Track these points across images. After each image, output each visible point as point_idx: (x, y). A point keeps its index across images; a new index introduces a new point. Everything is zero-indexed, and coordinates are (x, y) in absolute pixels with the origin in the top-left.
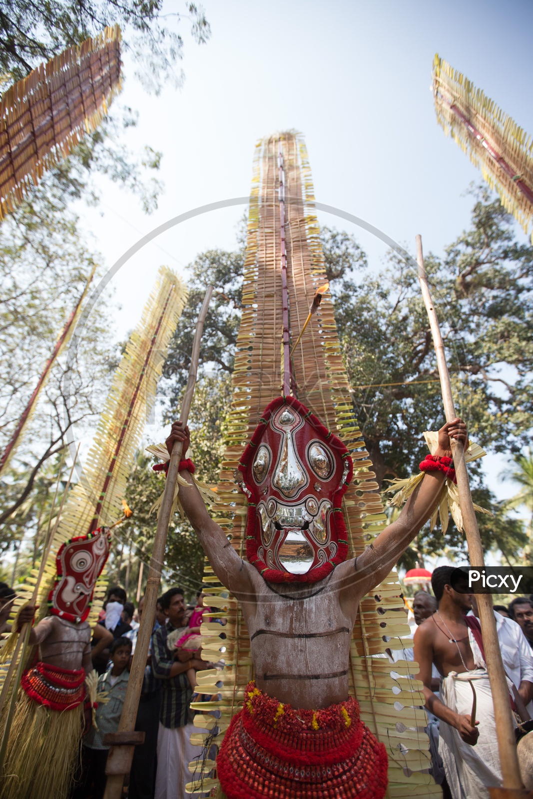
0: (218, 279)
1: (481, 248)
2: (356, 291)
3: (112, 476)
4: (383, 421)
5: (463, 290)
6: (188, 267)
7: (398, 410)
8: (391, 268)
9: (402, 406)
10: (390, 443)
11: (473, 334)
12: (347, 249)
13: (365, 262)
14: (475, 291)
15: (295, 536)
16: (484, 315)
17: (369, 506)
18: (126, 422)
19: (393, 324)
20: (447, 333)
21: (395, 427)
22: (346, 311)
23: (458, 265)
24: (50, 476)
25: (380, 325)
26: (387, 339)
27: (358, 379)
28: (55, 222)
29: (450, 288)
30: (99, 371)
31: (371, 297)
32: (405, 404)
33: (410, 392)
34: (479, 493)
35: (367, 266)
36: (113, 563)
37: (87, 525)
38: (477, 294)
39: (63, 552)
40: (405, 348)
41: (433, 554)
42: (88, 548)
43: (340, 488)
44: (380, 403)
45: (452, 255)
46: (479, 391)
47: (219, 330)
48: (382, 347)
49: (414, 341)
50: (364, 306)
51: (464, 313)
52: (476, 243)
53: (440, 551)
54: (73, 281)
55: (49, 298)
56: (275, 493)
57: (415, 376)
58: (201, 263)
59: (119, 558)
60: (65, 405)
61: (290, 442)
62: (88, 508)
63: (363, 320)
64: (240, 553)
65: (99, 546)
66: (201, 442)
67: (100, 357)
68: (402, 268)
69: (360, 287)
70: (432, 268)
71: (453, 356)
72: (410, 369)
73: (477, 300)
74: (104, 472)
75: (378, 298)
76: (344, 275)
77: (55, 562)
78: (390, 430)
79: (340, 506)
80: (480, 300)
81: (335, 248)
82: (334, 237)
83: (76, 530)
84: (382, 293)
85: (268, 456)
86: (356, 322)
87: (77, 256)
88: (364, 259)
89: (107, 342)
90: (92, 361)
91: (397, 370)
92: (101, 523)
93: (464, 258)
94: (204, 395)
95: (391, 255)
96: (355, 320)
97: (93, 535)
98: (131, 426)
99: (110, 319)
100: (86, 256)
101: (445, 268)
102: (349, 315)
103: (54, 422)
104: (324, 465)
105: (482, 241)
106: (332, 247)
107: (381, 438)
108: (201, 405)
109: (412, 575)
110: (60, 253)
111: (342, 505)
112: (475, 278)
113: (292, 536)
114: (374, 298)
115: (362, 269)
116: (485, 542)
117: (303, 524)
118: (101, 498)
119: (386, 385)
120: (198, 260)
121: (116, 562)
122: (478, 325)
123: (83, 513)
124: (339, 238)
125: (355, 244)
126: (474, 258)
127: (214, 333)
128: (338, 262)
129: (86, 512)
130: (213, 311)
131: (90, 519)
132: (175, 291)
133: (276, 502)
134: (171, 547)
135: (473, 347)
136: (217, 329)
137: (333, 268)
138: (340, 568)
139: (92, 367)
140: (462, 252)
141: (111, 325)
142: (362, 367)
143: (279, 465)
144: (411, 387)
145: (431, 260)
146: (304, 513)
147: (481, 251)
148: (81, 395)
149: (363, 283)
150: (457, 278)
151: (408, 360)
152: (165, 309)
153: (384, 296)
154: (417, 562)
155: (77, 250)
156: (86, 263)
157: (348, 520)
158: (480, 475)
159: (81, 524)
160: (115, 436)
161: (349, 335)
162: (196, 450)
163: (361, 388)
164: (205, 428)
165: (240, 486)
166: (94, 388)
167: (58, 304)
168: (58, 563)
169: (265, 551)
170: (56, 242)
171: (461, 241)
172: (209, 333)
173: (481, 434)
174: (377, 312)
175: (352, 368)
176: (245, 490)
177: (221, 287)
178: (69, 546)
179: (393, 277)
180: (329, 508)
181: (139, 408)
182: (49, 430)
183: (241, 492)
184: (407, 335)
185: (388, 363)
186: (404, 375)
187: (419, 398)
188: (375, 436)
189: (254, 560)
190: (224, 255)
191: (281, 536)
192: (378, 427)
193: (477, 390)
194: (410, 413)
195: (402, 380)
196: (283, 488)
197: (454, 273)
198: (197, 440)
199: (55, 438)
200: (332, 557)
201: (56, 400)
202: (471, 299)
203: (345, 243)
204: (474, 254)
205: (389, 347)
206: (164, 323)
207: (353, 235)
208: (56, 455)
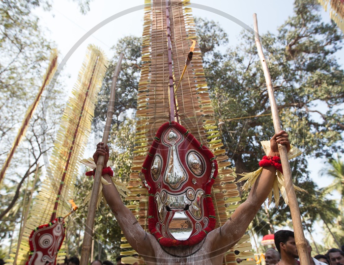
0: (132, 55)
1: (301, 27)
2: (222, 59)
3: (64, 184)
4: (243, 141)
5: (291, 55)
6: (112, 48)
7: (252, 133)
8: (244, 43)
9: (255, 131)
10: (249, 155)
11: (298, 83)
12: (215, 31)
13: (227, 40)
14: (298, 55)
15: (180, 215)
16: (305, 70)
17: (229, 192)
18: (72, 148)
19: (247, 79)
20: (281, 83)
21: (252, 144)
22: (216, 72)
23: (286, 39)
24: (30, 188)
25: (238, 79)
26: (243, 89)
27: (226, 115)
28: (23, 22)
29: (282, 54)
30: (58, 119)
31: (232, 62)
32: (257, 130)
33: (260, 122)
34: (307, 184)
35: (228, 42)
36: (74, 242)
37: (49, 217)
38: (299, 57)
39: (33, 236)
40: (255, 94)
41: (280, 225)
42: (50, 232)
43: (209, 181)
44: (241, 130)
45: (282, 32)
46: (303, 119)
47: (135, 88)
48: (240, 94)
49: (261, 89)
50: (228, 68)
51: (292, 70)
52: (297, 24)
53: (284, 223)
54: (37, 61)
55: (22, 72)
56: (165, 187)
57: (262, 112)
58: (121, 45)
59: (78, 238)
60: (37, 141)
61: (174, 153)
62: (49, 206)
63: (227, 77)
64: (145, 227)
65: (57, 231)
66: (126, 161)
67: (58, 109)
68: (251, 43)
69: (224, 56)
70: (270, 41)
71: (286, 97)
72: (259, 107)
73: (299, 61)
74: (58, 182)
75: (236, 63)
76: (214, 49)
77: (28, 243)
78: (248, 147)
79: (210, 193)
80: (302, 61)
81: (207, 31)
82: (206, 24)
83: (41, 221)
84: (238, 59)
85: (160, 162)
86: (223, 78)
87: (39, 44)
88: (226, 37)
89: (62, 99)
90: (54, 112)
91: (251, 108)
92: (58, 215)
93: (290, 34)
94: (127, 131)
95: (244, 34)
96: (222, 77)
97: (53, 224)
98: (75, 150)
99: (63, 84)
100: (45, 44)
101: (278, 41)
102: (219, 74)
103: (30, 153)
104: (198, 167)
105: (301, 23)
106: (205, 31)
107: (242, 152)
108: (126, 137)
109: (266, 239)
110: (28, 42)
111: (211, 192)
112: (298, 47)
113: (177, 215)
114: (234, 63)
115: (225, 44)
116: (312, 215)
117: (185, 207)
118: (57, 199)
119: (244, 118)
120: (119, 43)
121: (76, 242)
122: (301, 77)
123: (46, 209)
124: (209, 25)
125: (219, 28)
126: (296, 34)
127: (132, 90)
128: (209, 40)
129: (48, 208)
130: (130, 76)
131: (51, 213)
132: (99, 60)
133: (167, 193)
134: (110, 230)
135: (299, 91)
136: (134, 87)
137: (206, 44)
138: (210, 234)
139: (53, 116)
140: (288, 30)
141: (64, 88)
142: (228, 107)
143: (168, 168)
144: (260, 118)
145: (269, 37)
146: (185, 199)
147: (301, 29)
148: (48, 135)
149: (226, 53)
150: (286, 47)
151: (257, 101)
152: (93, 72)
153: (240, 61)
154: (269, 231)
155: (39, 40)
156: (45, 48)
157: (216, 202)
158: (307, 172)
159: (45, 217)
160: (64, 158)
161: (219, 87)
162: (123, 166)
163: (228, 120)
164: (128, 151)
165: (143, 183)
166: (55, 129)
167: (29, 76)
168: (30, 243)
169: (161, 226)
170: (24, 35)
171: (288, 24)
172: (128, 90)
173: (306, 146)
174: (236, 71)
175: (222, 108)
176: (146, 185)
177: (134, 60)
178: (37, 231)
179: (245, 48)
180: (203, 195)
181: (80, 138)
182: (27, 159)
183: (144, 187)
184: (256, 85)
185: (245, 104)
186: (256, 111)
187: (266, 125)
188: (239, 151)
189: (154, 232)
190: (135, 39)
191: (170, 215)
192: (240, 145)
193: (303, 118)
194: (260, 135)
195: (255, 115)
196: (171, 183)
197: (284, 44)
198: (124, 159)
199: (32, 163)
200: (205, 227)
201: (31, 138)
202: (295, 60)
203: (213, 28)
204: (296, 32)
205: (245, 93)
206: (93, 82)
207: (218, 23)
208: (33, 174)
